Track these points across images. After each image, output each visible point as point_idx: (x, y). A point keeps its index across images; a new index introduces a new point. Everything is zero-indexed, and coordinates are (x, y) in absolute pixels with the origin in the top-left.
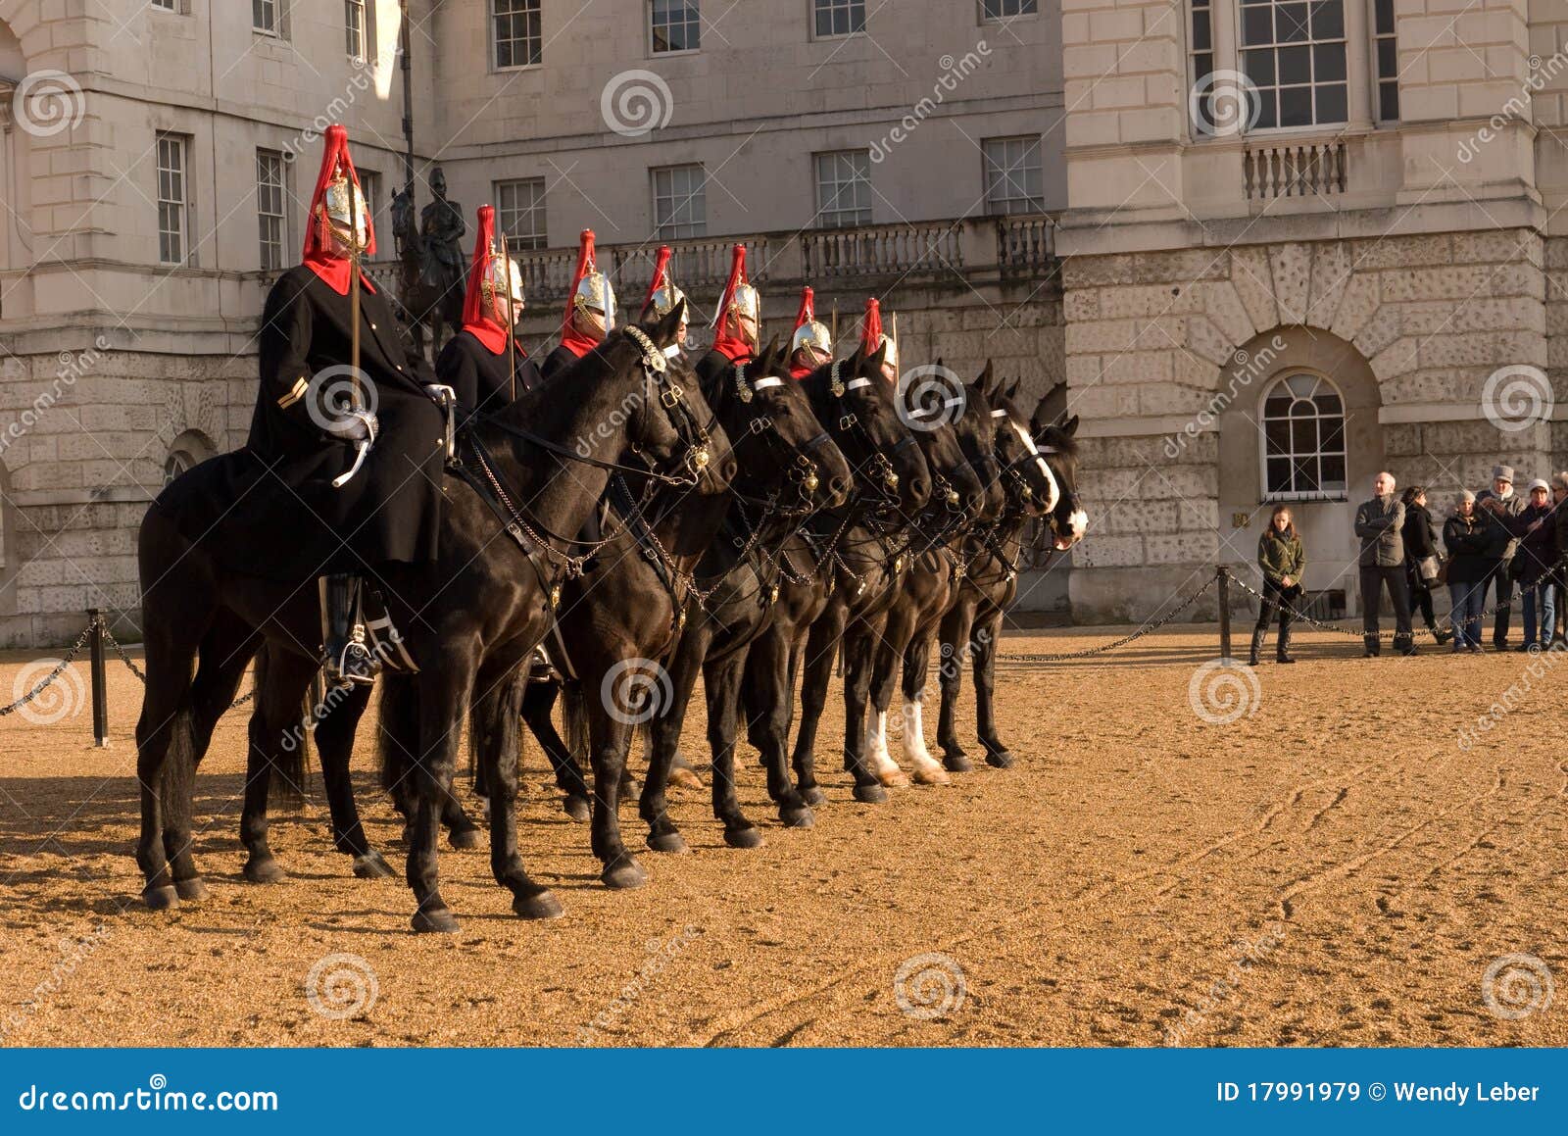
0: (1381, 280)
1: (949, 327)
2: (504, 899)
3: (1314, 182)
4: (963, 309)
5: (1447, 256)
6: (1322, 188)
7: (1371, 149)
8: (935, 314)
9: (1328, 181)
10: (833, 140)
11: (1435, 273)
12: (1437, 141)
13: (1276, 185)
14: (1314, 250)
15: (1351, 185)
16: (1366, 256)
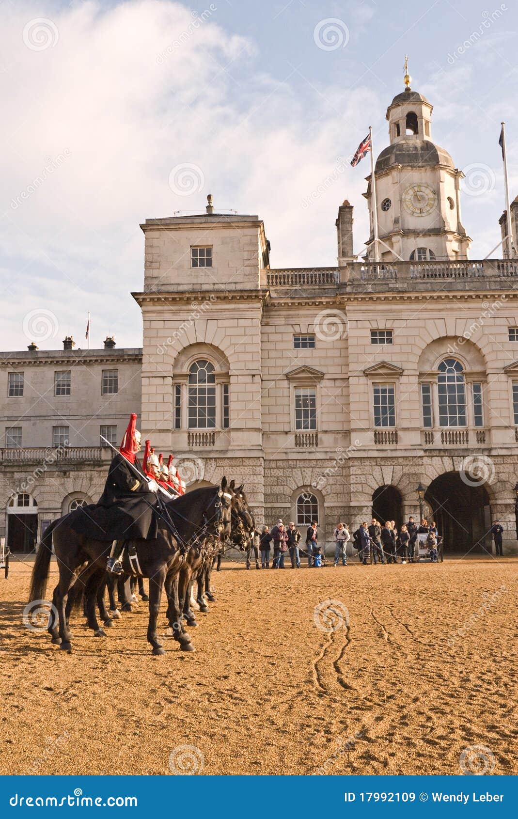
0: (224, 469)
1: (96, 476)
2: (177, 645)
3: (206, 443)
4: (101, 471)
5: (241, 463)
6: (208, 444)
7: (221, 435)
8: (93, 472)
9: (210, 442)
10: (59, 423)
11: (238, 468)
12: (240, 434)
13: (196, 443)
14: (206, 460)
15: (216, 444)
16: (220, 463)
